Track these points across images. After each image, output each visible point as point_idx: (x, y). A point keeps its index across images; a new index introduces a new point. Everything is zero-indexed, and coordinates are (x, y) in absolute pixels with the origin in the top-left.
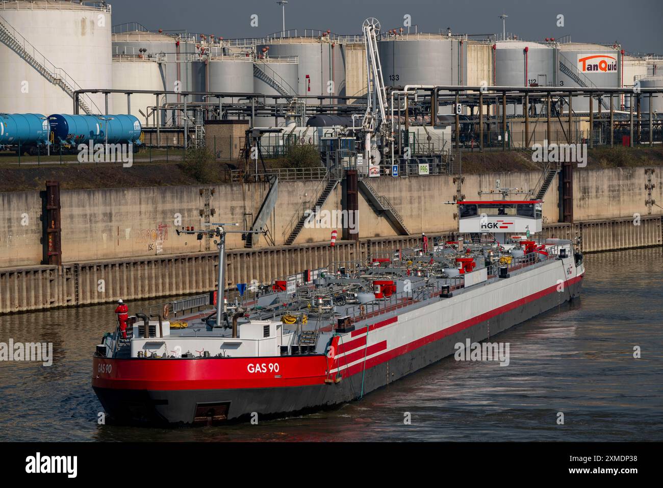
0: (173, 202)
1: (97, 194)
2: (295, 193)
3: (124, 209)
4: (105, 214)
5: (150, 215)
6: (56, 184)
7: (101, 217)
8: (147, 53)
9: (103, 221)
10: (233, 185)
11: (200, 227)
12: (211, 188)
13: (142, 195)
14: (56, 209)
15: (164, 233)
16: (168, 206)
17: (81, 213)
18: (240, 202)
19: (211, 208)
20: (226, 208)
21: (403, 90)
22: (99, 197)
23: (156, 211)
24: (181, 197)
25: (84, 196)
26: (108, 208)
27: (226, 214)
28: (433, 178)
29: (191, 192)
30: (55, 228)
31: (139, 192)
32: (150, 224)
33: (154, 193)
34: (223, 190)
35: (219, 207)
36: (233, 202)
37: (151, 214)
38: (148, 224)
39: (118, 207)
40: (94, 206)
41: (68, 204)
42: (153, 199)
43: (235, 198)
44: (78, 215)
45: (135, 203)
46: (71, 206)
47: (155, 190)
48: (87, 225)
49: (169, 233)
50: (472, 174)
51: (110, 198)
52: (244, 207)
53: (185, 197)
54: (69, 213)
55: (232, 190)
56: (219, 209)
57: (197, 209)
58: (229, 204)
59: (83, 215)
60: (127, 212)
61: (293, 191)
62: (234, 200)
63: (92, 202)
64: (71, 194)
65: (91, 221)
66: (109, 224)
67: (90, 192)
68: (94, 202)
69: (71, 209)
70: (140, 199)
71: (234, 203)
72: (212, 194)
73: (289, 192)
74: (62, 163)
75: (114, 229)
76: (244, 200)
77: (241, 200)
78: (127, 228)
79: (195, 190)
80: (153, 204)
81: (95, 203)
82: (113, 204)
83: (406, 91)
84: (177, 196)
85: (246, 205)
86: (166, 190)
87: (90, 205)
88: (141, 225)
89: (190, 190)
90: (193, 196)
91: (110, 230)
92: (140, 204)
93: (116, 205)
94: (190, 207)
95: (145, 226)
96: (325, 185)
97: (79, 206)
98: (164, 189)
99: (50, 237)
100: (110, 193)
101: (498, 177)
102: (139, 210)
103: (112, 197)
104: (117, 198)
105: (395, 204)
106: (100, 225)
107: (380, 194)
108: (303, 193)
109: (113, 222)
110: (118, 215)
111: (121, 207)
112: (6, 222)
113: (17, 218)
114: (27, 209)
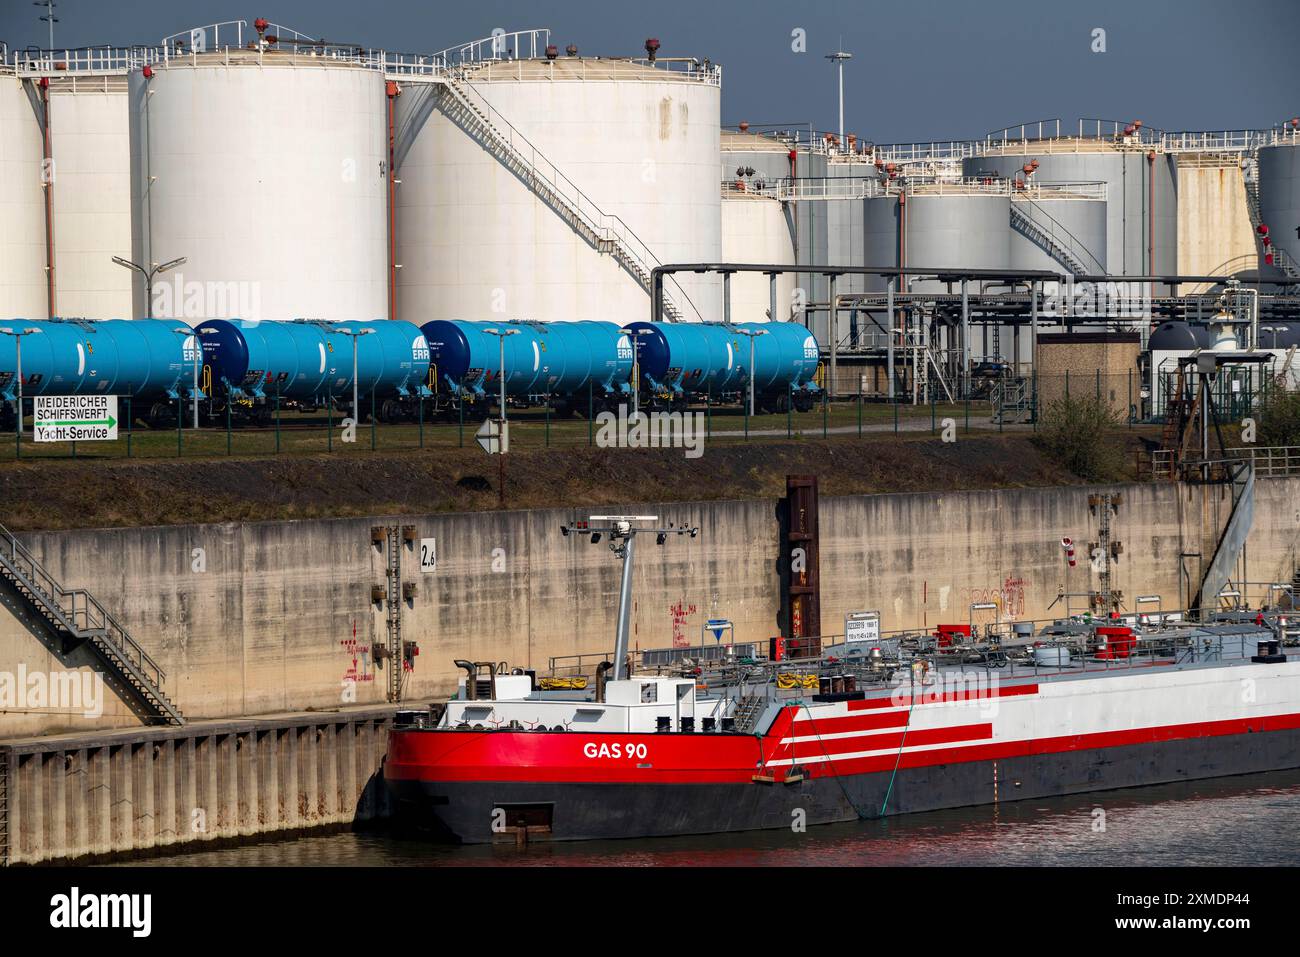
0: (1035, 526)
1: (882, 506)
2: (1285, 507)
3: (937, 540)
4: (898, 554)
5: (988, 555)
6: (810, 482)
7: (889, 560)
8: (754, 178)
9: (896, 569)
10: (1158, 487)
11: (1090, 585)
12: (1112, 492)
13: (972, 508)
14: (810, 540)
15: (1016, 598)
16: (1025, 536)
17: (853, 549)
18: (1171, 526)
19: (1111, 540)
20: (1143, 539)
22: (886, 513)
23: (1000, 547)
24: (1052, 516)
25: (858, 511)
26: (905, 538)
27: (1143, 556)
29: (1071, 501)
30: (807, 585)
31: (966, 503)
32: (988, 577)
33: (995, 505)
34: (1137, 497)
35: (1129, 538)
36: (1158, 527)
37: (991, 555)
38: (986, 579)
39: (925, 536)
40: (877, 533)
41: (827, 530)
42: (994, 517)
43: (1161, 517)
44: (846, 555)
45: (958, 528)
46: (832, 534)
47: (998, 498)
48: (862, 579)
49: (1027, 599)
51: (910, 516)
52: (1181, 537)
53: (1060, 514)
54: (832, 550)
55: (1155, 498)
56: (1129, 543)
57: (1082, 542)
58: (1149, 530)
59: (855, 556)
60: (943, 549)
61: (1282, 501)
62: (1159, 522)
63: (873, 525)
64: (833, 506)
65: (871, 568)
66: (908, 575)
67: (869, 502)
68: (876, 523)
69: (832, 540)
70: (969, 518)
71: (1161, 530)
72: (1115, 507)
73: (1274, 504)
74: (792, 433)
75: (918, 587)
76: (1180, 520)
77: (1172, 523)
78: (943, 585)
79: (1080, 498)
80: (995, 530)
81: (879, 527)
82: (916, 528)
84: (1043, 511)
85: (1185, 533)
86: (1020, 496)
87: (869, 532)
88: (970, 578)
89: (1068, 498)
90: (1076, 510)
91: (909, 591)
92: (969, 529)
93: (920, 532)
95: (979, 583)
97: (847, 533)
98: (1016, 494)
99: (797, 605)
100: (909, 502)
102: (966, 545)
103: (913, 513)
104: (922, 515)
106: (890, 579)
109: (915, 571)
110: (925, 554)
111: (930, 536)
112: (707, 569)
113: (728, 562)
114: (748, 541)
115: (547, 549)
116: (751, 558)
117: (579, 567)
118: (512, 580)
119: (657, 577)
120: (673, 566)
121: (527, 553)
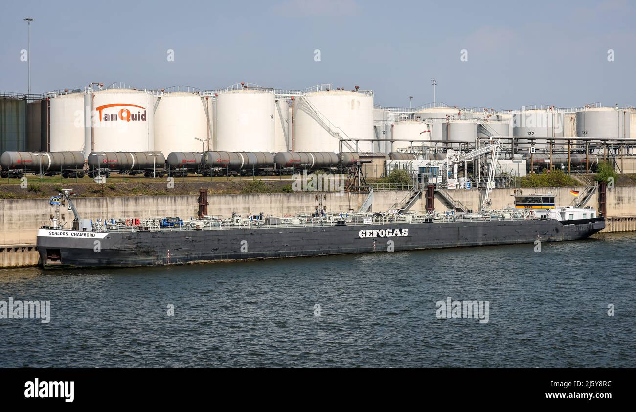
0: (295, 202)
1: (239, 197)
2: (388, 198)
4: (244, 209)
5: (278, 209)
6: (204, 191)
7: (242, 210)
9: (243, 212)
12: (325, 195)
13: (272, 197)
14: (205, 205)
16: (292, 204)
18: (346, 202)
20: (336, 205)
21: (489, 139)
22: (240, 199)
23: (282, 207)
24: (302, 200)
25: (229, 198)
26: (247, 205)
27: (335, 210)
28: (497, 191)
29: (309, 196)
31: (270, 196)
33: (281, 197)
34: (333, 196)
35: (330, 205)
36: (341, 202)
40: (236, 203)
42: (280, 200)
43: (342, 200)
44: (225, 209)
45: (267, 202)
46: (220, 203)
47: (282, 195)
50: (529, 188)
53: (305, 199)
54: (219, 207)
55: (341, 196)
56: (330, 207)
58: (338, 203)
59: (228, 209)
60: (261, 208)
61: (387, 197)
64: (220, 197)
67: (234, 196)
68: (236, 201)
70: (271, 200)
72: (325, 198)
73: (384, 197)
76: (349, 201)
79: (312, 195)
80: (280, 203)
82: (250, 202)
83: (491, 140)
84: (299, 199)
85: (351, 204)
86: (290, 195)
87: (233, 203)
90: (311, 199)
92: (271, 203)
93: (252, 203)
94: (308, 205)
96: (413, 194)
97: (225, 203)
98: (288, 195)
100: (249, 196)
101: (550, 190)
103: (250, 199)
104: (253, 199)
105: (467, 205)
107: (455, 199)
108: (395, 198)
111: (257, 205)
112: (173, 212)
113: (181, 210)
114: (189, 205)
115: (114, 206)
116: (190, 209)
117: (126, 211)
118: (101, 214)
119: (154, 213)
120: (160, 211)
121: (107, 207)
